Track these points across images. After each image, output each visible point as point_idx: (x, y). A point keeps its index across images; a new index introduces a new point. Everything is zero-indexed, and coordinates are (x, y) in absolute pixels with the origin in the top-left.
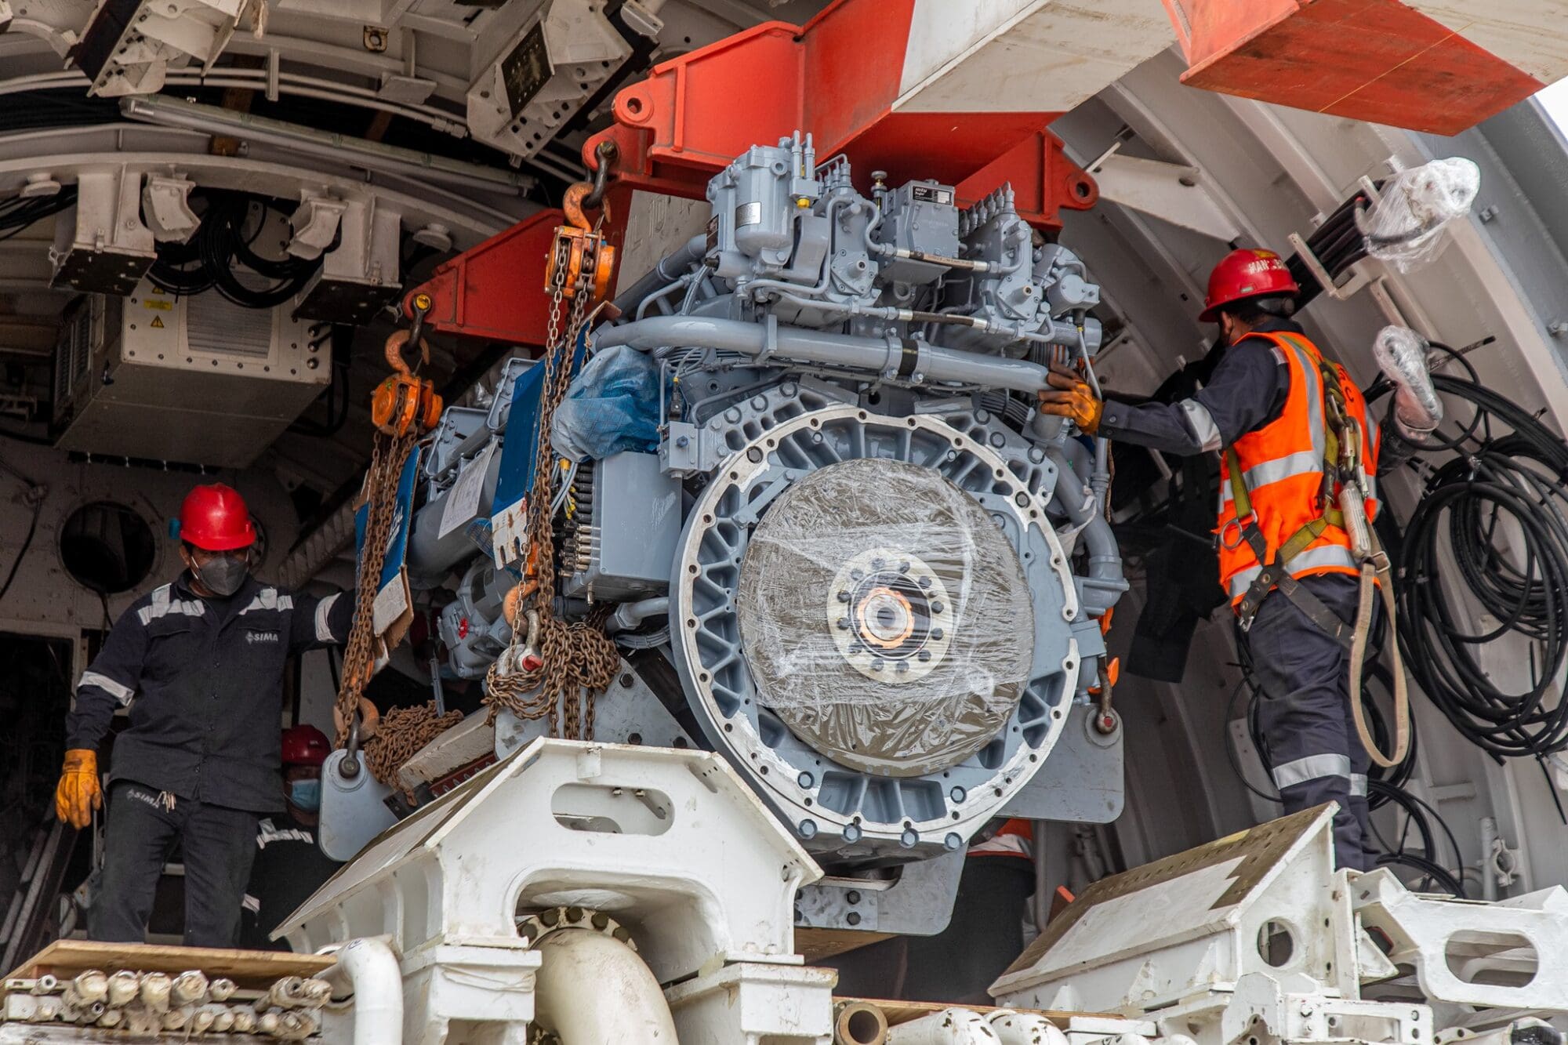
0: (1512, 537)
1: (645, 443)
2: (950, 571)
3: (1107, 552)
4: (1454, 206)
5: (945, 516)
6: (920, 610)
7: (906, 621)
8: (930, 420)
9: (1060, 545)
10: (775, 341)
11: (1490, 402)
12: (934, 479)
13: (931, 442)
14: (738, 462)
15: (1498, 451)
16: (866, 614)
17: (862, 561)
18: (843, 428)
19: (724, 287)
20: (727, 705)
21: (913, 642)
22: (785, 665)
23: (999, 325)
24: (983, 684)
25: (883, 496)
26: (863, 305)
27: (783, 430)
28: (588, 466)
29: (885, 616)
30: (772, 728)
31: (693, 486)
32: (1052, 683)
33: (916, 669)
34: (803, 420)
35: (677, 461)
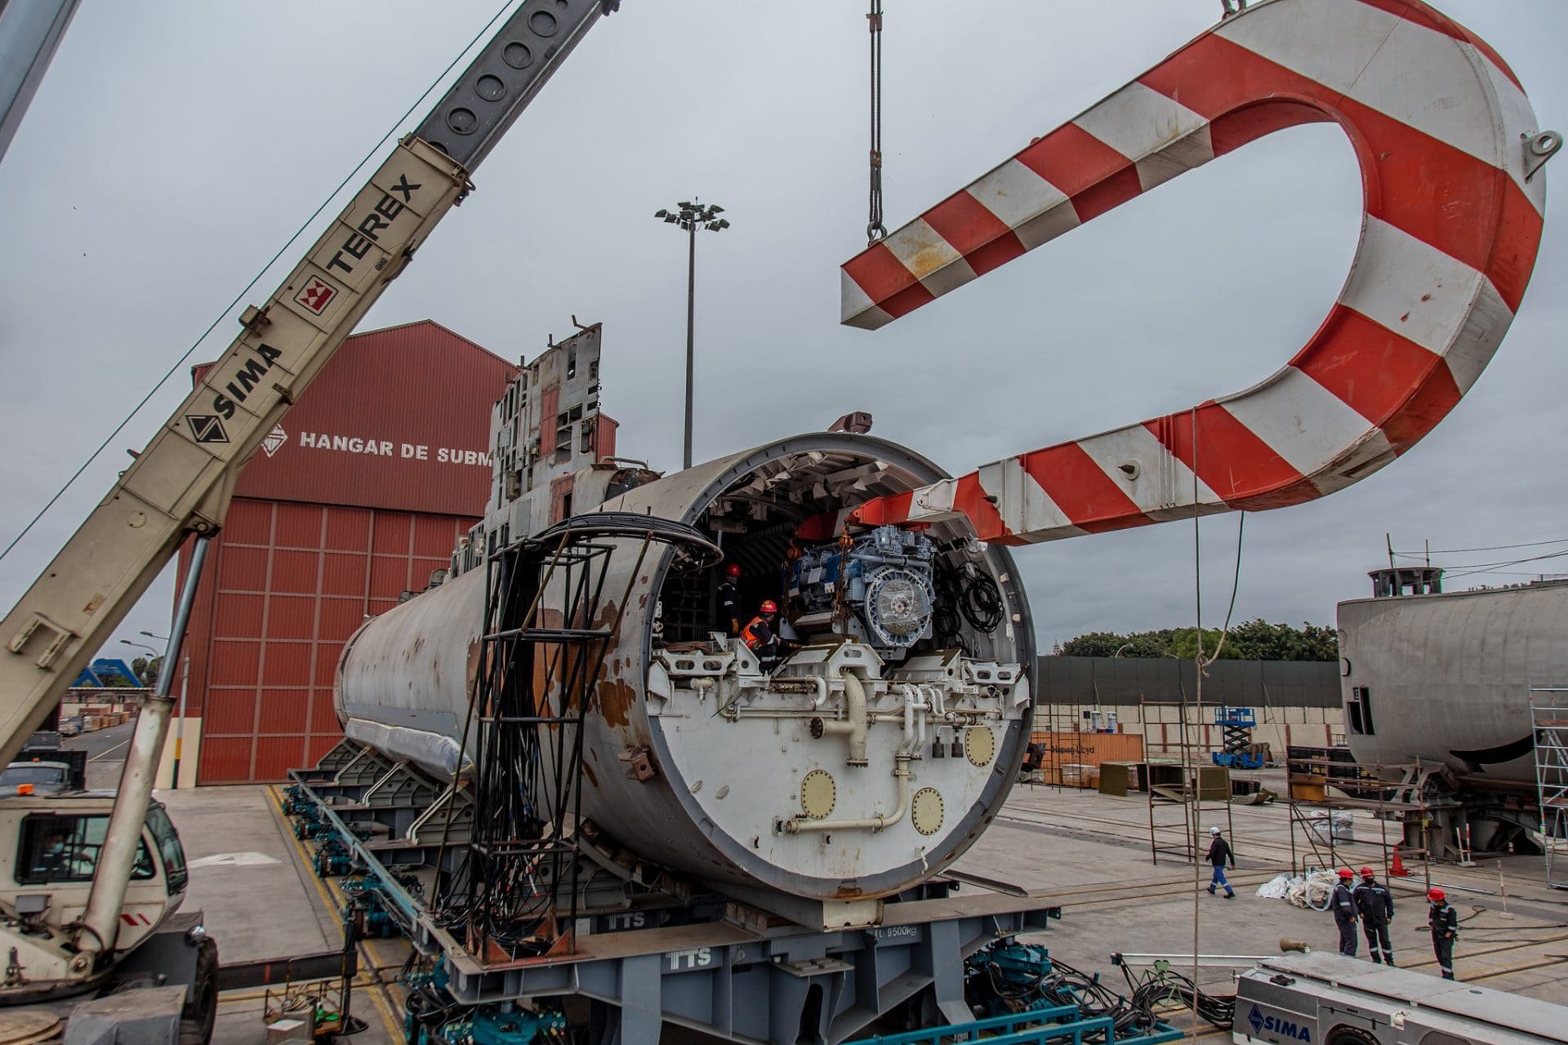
0: (985, 596)
1: (859, 576)
2: (910, 599)
3: (933, 592)
4: (984, 549)
5: (909, 589)
6: (905, 606)
7: (903, 608)
8: (906, 571)
9: (926, 590)
10: (885, 560)
11: (982, 573)
12: (908, 582)
13: (906, 575)
14: (876, 580)
15: (982, 581)
16: (896, 607)
17: (896, 598)
18: (893, 573)
19: (877, 551)
20: (875, 623)
21: (904, 611)
22: (884, 616)
23: (922, 557)
24: (916, 619)
25: (899, 586)
26: (900, 555)
27: (883, 574)
28: (849, 580)
29: (900, 607)
30: (882, 627)
31: (867, 585)
32: (925, 618)
33: (905, 616)
34: (886, 572)
35: (867, 581)
